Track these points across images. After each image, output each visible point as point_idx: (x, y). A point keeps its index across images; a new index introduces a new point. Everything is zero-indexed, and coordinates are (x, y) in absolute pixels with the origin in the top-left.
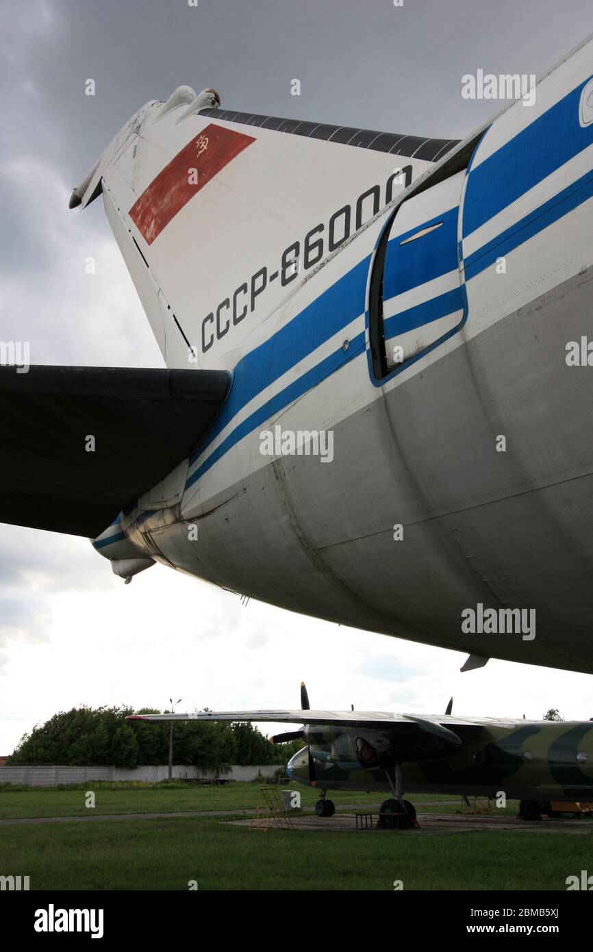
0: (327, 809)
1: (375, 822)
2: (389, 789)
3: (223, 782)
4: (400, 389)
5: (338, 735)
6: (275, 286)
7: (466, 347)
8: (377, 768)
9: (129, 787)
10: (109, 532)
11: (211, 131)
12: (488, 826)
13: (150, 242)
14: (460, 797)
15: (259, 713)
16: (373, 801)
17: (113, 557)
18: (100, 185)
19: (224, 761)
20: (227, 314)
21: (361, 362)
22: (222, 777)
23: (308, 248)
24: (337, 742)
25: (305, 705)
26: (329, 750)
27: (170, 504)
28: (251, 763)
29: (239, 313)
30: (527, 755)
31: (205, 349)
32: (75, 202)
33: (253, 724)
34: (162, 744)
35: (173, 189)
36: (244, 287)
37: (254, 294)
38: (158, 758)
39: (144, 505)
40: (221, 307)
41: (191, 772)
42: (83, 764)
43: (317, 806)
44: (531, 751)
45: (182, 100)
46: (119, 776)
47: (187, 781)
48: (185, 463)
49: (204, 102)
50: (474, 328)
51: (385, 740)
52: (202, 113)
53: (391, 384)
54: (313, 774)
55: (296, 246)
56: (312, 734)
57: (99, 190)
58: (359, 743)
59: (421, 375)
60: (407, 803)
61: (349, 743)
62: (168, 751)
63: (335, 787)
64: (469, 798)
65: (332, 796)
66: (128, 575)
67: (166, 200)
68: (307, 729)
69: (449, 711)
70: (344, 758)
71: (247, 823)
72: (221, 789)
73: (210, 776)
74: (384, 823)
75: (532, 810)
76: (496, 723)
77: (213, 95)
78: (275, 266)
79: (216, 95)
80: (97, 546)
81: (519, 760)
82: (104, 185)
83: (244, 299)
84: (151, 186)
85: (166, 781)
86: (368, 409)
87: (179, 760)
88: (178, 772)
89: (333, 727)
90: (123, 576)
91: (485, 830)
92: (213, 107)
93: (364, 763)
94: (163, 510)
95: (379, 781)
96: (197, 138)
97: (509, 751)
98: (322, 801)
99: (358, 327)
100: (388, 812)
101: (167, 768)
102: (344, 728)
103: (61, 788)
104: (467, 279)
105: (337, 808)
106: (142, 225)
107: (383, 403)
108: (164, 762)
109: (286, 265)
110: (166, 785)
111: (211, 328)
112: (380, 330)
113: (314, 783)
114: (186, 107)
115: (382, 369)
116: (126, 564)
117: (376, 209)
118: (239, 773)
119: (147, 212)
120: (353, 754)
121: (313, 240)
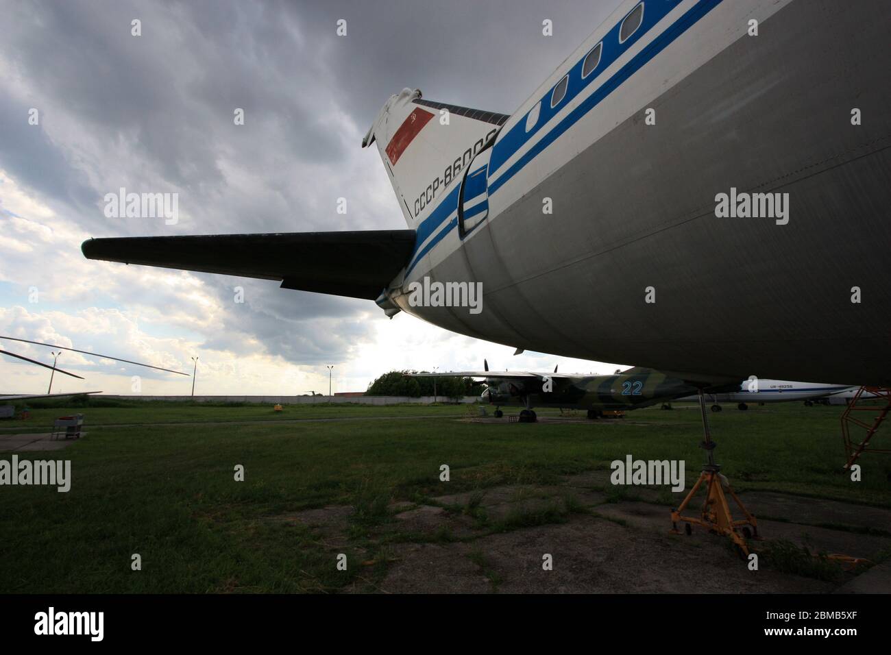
0: (499, 414)
1: (518, 420)
2: (523, 406)
3: (459, 404)
4: (469, 241)
5: (501, 382)
6: (442, 186)
7: (488, 226)
8: (518, 397)
9: (417, 405)
10: (381, 297)
11: (417, 111)
12: (569, 421)
13: (394, 164)
14: (559, 409)
15: (467, 373)
16: (517, 411)
17: (385, 308)
18: (374, 136)
19: (460, 394)
20: (424, 199)
21: (456, 230)
22: (459, 401)
23: (455, 169)
24: (501, 385)
25: (487, 369)
26: (497, 389)
27: (399, 286)
28: (473, 395)
29: (429, 199)
30: (588, 390)
31: (416, 215)
32: (364, 145)
33: (472, 378)
34: (431, 386)
35: (402, 139)
36: (430, 187)
37: (434, 190)
38: (430, 393)
39: (391, 287)
40: (422, 196)
41: (445, 399)
42: (396, 395)
43: (495, 413)
44: (589, 389)
45: (406, 95)
46: (413, 401)
47: (443, 403)
48: (404, 269)
49: (414, 96)
50: (491, 217)
51: (522, 385)
52: (414, 101)
53: (466, 240)
54: (491, 399)
55: (450, 167)
56: (489, 382)
57: (374, 139)
58: (510, 385)
59: (475, 237)
60: (532, 411)
61: (506, 386)
62: (433, 390)
63: (503, 405)
64: (563, 409)
65: (501, 408)
66: (391, 316)
67: (399, 145)
68: (487, 380)
69: (556, 371)
70: (503, 392)
71: (463, 420)
72: (458, 406)
73: (454, 401)
74: (522, 420)
75: (593, 415)
76: (576, 376)
77: (418, 92)
78: (442, 178)
79: (420, 92)
80: (378, 303)
81: (584, 392)
82: (376, 137)
83: (430, 192)
84: (394, 138)
85: (434, 403)
86: (458, 249)
87: (439, 394)
88: (439, 399)
89: (499, 379)
90: (389, 316)
91: (568, 423)
92: (418, 99)
93: (513, 394)
94: (397, 289)
95: (521, 402)
96: (411, 115)
97: (581, 388)
98: (497, 411)
99: (455, 215)
100: (523, 415)
101: (434, 397)
102: (503, 379)
103: (387, 406)
104: (489, 195)
105: (504, 414)
106: (391, 156)
107: (464, 248)
108: (433, 395)
109: (446, 177)
110: (434, 405)
111: (418, 206)
112: (463, 216)
113: (491, 403)
114: (407, 98)
115: (463, 233)
116: (390, 311)
117: (470, 157)
118: (467, 400)
119: (392, 150)
120: (508, 391)
121: (457, 165)
